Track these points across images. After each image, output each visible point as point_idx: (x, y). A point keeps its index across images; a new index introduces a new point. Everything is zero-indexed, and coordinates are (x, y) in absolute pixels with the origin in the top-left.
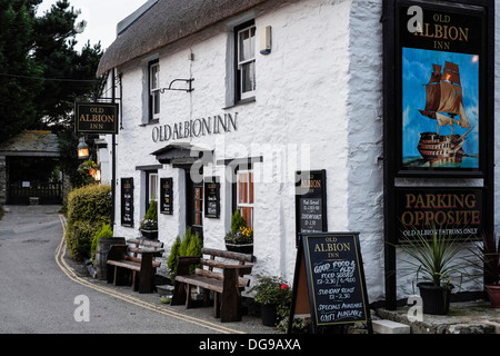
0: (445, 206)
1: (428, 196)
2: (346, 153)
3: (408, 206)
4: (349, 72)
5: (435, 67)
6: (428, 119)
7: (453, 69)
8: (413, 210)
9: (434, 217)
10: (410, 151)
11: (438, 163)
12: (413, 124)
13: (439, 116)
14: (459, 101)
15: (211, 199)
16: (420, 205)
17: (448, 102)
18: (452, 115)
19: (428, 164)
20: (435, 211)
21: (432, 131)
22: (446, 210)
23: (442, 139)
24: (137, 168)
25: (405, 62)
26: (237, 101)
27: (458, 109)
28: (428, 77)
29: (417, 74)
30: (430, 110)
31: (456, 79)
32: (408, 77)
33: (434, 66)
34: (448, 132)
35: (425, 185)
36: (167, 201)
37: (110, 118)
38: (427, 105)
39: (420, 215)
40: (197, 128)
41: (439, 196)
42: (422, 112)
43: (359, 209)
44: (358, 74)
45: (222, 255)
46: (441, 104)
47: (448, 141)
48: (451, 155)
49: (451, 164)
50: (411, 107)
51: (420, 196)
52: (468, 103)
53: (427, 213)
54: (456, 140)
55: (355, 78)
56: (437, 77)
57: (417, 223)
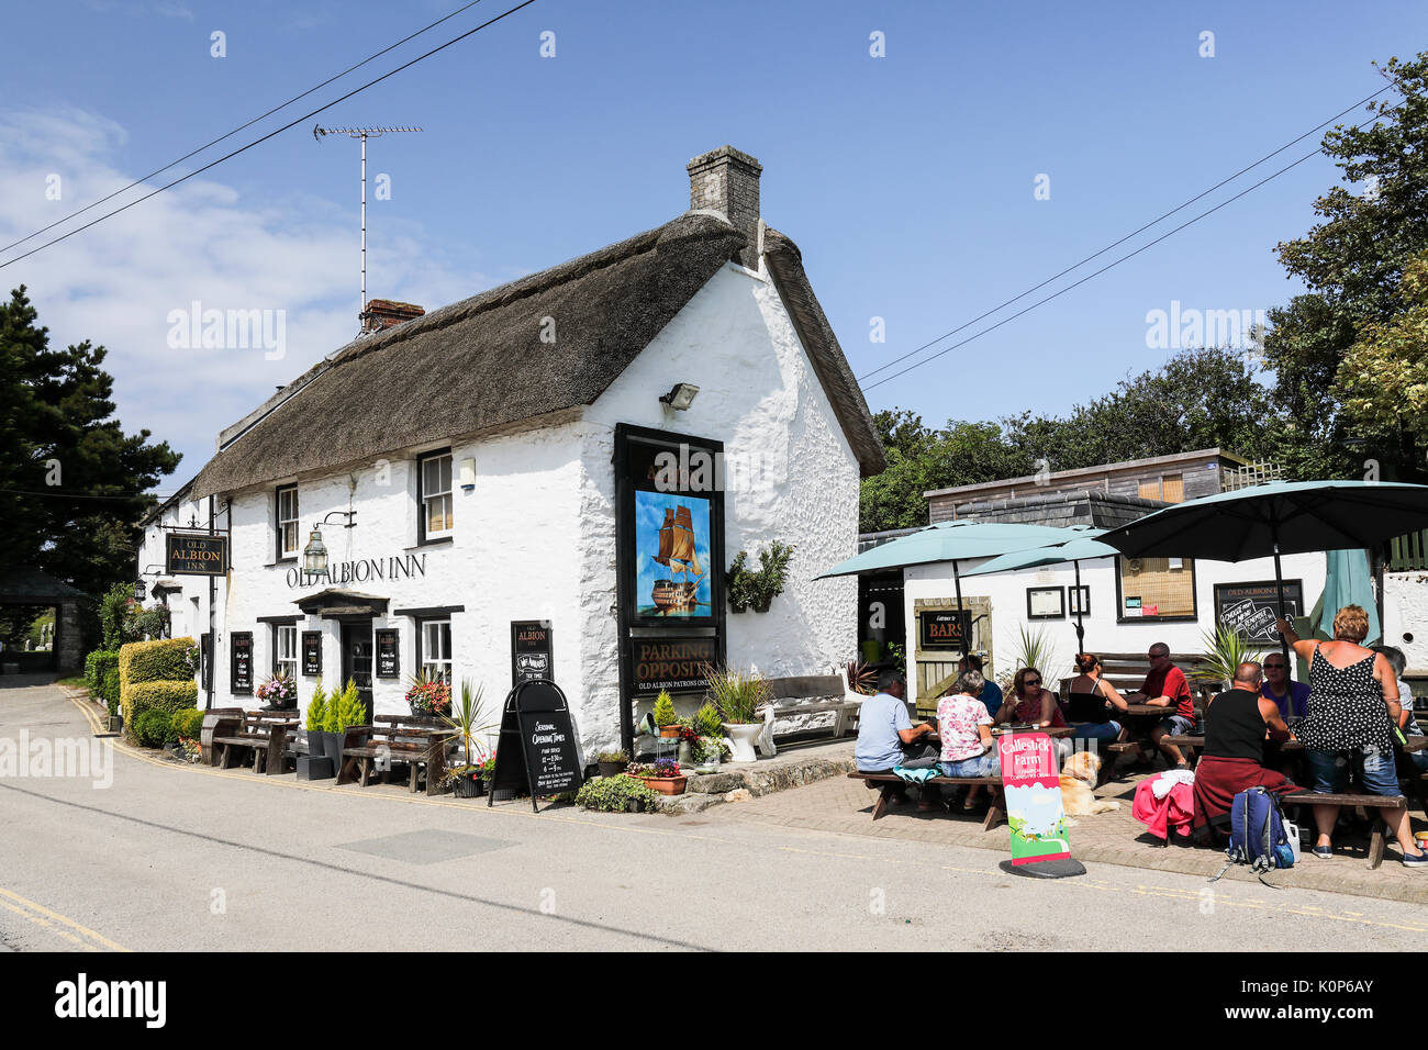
0: (679, 657)
1: (662, 646)
2: (578, 602)
3: (643, 657)
4: (580, 516)
5: (669, 511)
6: (661, 566)
7: (685, 513)
8: (648, 662)
9: (670, 668)
10: (645, 599)
11: (672, 613)
12: (647, 570)
13: (672, 562)
14: (692, 547)
15: (383, 656)
16: (655, 656)
17: (680, 548)
18: (685, 562)
19: (662, 613)
20: (670, 662)
21: (666, 579)
22: (680, 662)
23: (675, 586)
24: (260, 620)
25: (639, 506)
26: (423, 541)
27: (691, 555)
28: (661, 522)
29: (651, 519)
30: (664, 557)
31: (688, 524)
32: (641, 522)
33: (667, 510)
34: (681, 580)
35: (658, 636)
36: (314, 660)
37: (214, 556)
38: (661, 552)
39: (655, 667)
40: (362, 571)
41: (673, 646)
42: (656, 559)
43: (592, 662)
44: (590, 517)
45: (407, 721)
46: (675, 550)
47: (681, 589)
48: (685, 603)
49: (684, 613)
50: (645, 553)
51: (655, 647)
52: (699, 549)
53: (662, 664)
54: (689, 587)
55: (586, 522)
56: (669, 522)
57: (652, 676)
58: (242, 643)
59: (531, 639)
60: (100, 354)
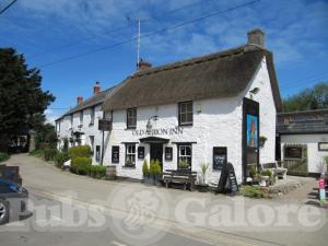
15: (167, 154)
40: (160, 132)
58: (116, 149)
59: (220, 152)
60: (38, 72)
